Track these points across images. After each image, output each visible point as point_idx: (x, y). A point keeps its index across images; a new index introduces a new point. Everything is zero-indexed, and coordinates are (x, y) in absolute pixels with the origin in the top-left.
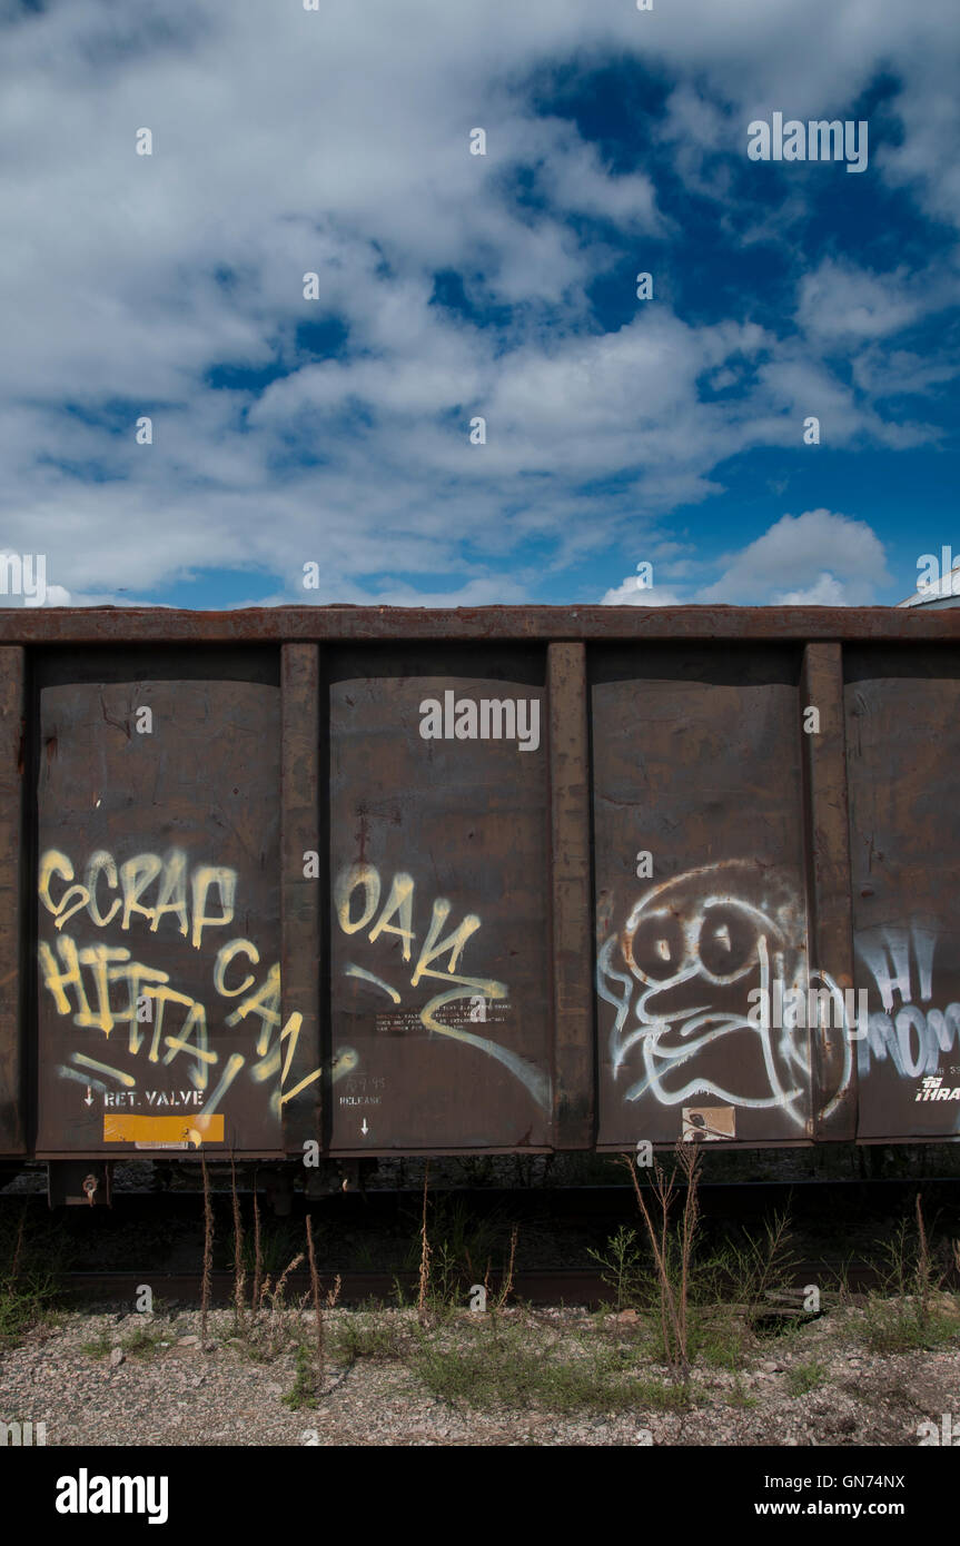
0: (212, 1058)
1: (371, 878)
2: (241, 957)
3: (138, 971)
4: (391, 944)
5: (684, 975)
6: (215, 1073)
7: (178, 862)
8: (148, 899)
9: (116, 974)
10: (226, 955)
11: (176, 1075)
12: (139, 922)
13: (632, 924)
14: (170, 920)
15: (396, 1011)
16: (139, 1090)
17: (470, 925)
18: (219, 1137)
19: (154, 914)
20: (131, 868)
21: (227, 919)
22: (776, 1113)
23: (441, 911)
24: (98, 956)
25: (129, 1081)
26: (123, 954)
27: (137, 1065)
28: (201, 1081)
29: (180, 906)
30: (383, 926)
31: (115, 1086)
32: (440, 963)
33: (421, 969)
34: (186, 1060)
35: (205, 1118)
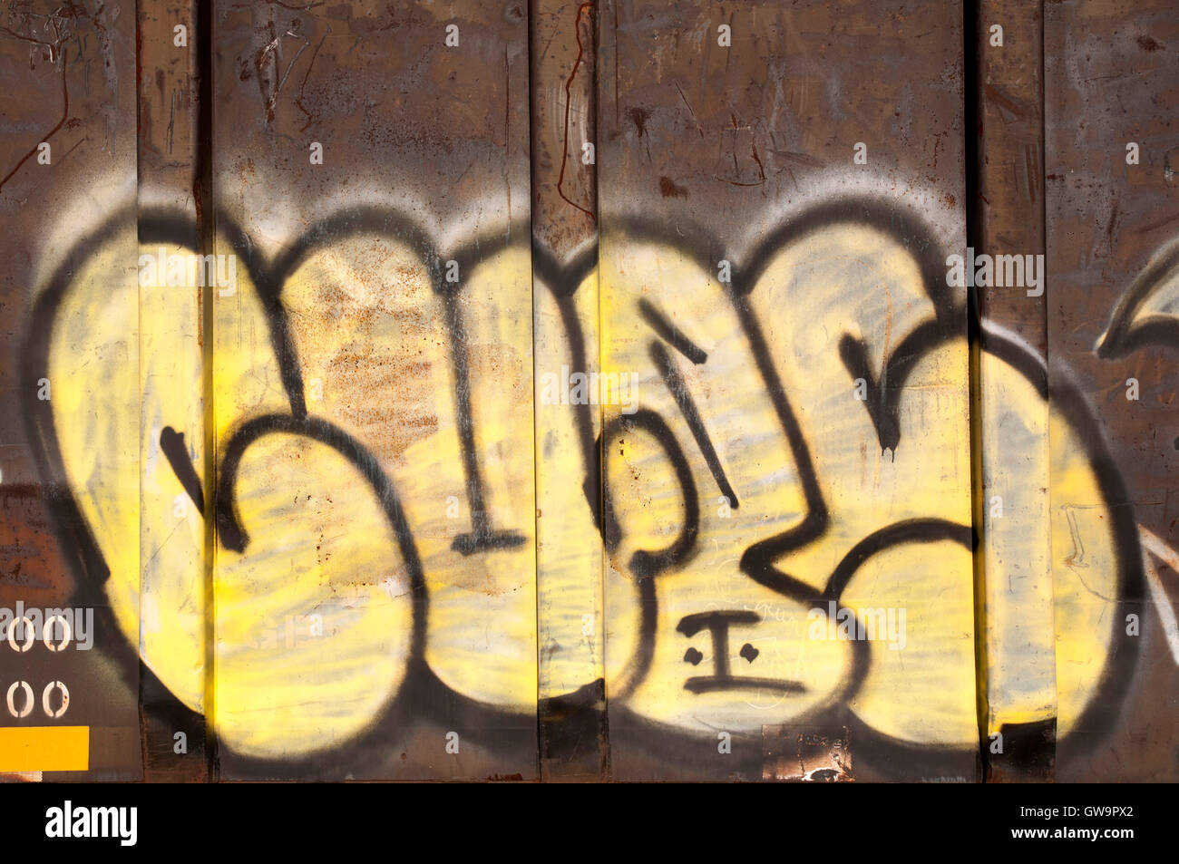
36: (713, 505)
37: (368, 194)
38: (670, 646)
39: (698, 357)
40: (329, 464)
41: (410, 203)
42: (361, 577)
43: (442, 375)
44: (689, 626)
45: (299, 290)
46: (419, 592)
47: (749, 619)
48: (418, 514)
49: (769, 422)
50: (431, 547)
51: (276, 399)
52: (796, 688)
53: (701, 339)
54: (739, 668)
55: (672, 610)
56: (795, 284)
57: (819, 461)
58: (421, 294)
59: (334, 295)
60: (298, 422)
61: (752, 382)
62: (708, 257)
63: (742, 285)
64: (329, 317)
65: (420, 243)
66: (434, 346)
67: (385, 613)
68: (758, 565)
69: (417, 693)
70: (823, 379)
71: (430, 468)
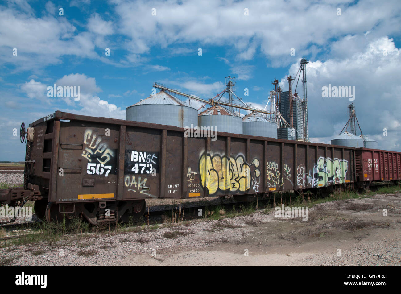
0: (275, 182)
1: (285, 165)
3: (272, 174)
4: (286, 171)
5: (300, 174)
6: (276, 183)
7: (275, 163)
8: (273, 167)
9: (271, 174)
10: (277, 172)
11: (273, 184)
12: (272, 169)
13: (297, 169)
14: (274, 168)
15: (286, 177)
16: (271, 185)
18: (275, 190)
19: (273, 168)
20: (272, 164)
21: (277, 169)
22: (304, 186)
23: (289, 168)
25: (271, 184)
26: (271, 172)
27: (271, 183)
28: (275, 184)
30: (285, 169)
31: (270, 185)
32: (288, 173)
34: (274, 182)
35: (275, 188)
36: (234, 176)
37: (217, 153)
39: (234, 165)
40: (215, 173)
41: (219, 154)
42: (216, 181)
43: (221, 166)
44: (232, 184)
45: (213, 160)
46: (219, 182)
47: (235, 183)
48: (219, 176)
49: (237, 170)
50: (220, 179)
51: (212, 168)
52: (236, 188)
53: (234, 164)
54: (234, 187)
56: (238, 161)
57: (239, 172)
58: (220, 161)
59: (215, 160)
60: (213, 169)
61: (236, 167)
62: (234, 158)
63: (236, 160)
64: (215, 162)
65: (220, 157)
66: (221, 164)
67: (217, 183)
68: (235, 180)
69: (219, 189)
70: (239, 167)
71: (220, 173)
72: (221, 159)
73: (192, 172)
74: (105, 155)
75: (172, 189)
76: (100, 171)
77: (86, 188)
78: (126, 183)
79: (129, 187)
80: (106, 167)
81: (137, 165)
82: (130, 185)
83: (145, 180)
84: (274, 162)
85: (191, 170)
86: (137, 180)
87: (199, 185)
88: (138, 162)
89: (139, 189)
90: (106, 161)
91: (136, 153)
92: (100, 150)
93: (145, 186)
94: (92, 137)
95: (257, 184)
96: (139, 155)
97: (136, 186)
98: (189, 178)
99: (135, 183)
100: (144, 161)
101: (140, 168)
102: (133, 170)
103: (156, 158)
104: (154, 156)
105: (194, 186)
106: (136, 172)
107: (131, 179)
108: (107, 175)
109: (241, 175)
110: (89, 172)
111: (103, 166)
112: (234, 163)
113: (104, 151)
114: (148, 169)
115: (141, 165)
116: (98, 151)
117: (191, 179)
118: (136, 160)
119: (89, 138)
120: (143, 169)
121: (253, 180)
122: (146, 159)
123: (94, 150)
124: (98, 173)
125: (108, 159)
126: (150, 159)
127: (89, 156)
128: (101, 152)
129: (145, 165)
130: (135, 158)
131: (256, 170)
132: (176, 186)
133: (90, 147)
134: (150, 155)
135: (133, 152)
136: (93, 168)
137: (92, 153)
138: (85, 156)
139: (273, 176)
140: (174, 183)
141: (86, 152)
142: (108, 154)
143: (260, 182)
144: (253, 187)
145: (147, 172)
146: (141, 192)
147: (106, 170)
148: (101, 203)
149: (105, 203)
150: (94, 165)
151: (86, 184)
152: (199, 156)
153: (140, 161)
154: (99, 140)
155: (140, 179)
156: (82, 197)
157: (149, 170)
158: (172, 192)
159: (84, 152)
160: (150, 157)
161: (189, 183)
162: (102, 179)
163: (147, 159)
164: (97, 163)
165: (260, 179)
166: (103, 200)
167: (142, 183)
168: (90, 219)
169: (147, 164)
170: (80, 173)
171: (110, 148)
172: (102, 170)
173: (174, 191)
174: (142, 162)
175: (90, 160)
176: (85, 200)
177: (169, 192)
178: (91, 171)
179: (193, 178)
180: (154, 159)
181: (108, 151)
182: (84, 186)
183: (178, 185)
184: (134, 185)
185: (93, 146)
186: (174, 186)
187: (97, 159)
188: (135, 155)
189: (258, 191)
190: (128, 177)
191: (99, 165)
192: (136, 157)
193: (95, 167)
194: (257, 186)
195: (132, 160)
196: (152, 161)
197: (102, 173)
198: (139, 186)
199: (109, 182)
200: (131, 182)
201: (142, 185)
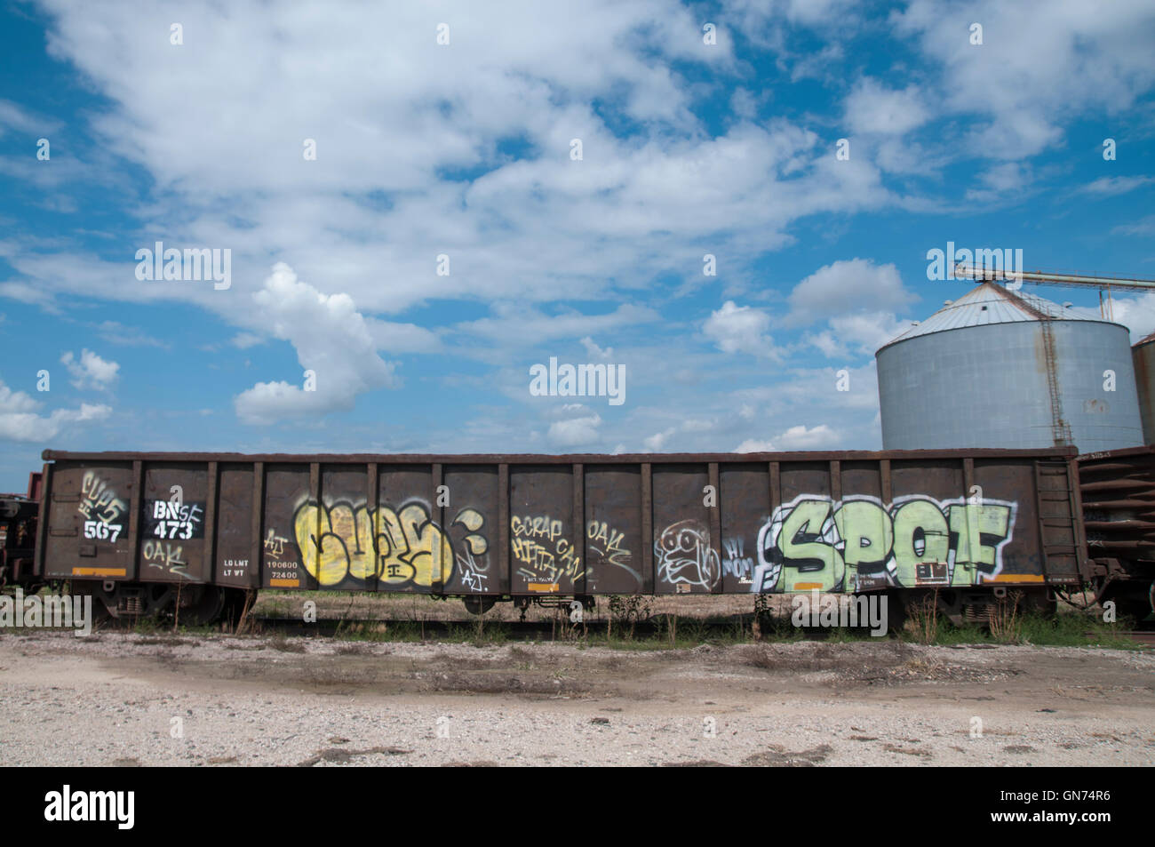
0: (555, 569)
1: (596, 524)
2: (563, 544)
3: (537, 547)
4: (601, 541)
5: (677, 550)
6: (556, 573)
7: (547, 519)
8: (540, 528)
9: (531, 548)
10: (559, 543)
11: (547, 573)
12: (537, 534)
13: (663, 536)
14: (545, 534)
15: (603, 558)
16: (537, 577)
17: (621, 536)
18: (558, 589)
19: (541, 533)
20: (535, 521)
21: (559, 534)
22: (700, 585)
23: (614, 532)
24: (527, 543)
25: (535, 575)
26: (533, 543)
27: (537, 571)
28: (553, 575)
29: (548, 531)
30: (599, 536)
31: (531, 576)
32: (614, 546)
33: (609, 547)
34: (549, 570)
35: (554, 585)
36: (393, 548)
37: (344, 499)
38: (386, 570)
39: (391, 525)
40: (336, 540)
41: (350, 500)
42: (340, 559)
43: (353, 528)
44: (389, 567)
45: (333, 514)
46: (349, 561)
47: (398, 566)
48: (349, 548)
49: (401, 536)
50: (351, 553)
51: (329, 530)
52: (405, 577)
53: (391, 522)
54: (397, 573)
55: (387, 564)
56: (406, 515)
57: (409, 541)
58: (351, 515)
59: (337, 514)
60: (332, 534)
61: (399, 529)
62: (393, 509)
63: (398, 514)
64: (337, 518)
66: (352, 522)
67: (344, 564)
68: (400, 557)
69: (349, 576)
70: (409, 530)
71: (351, 542)
72: (355, 512)
73: (277, 538)
74: (109, 509)
75: (233, 568)
76: (102, 533)
77: (83, 558)
78: (145, 553)
79: (152, 561)
80: (112, 527)
81: (162, 524)
82: (153, 556)
83: (179, 550)
84: (543, 517)
85: (275, 535)
86: (164, 550)
87: (295, 565)
88: (165, 519)
89: (168, 564)
90: (111, 518)
91: (163, 504)
92: (103, 501)
93: (180, 560)
94: (92, 483)
95: (476, 572)
96: (167, 507)
97: (163, 559)
98: (271, 551)
99: (162, 554)
100: (175, 517)
101: (169, 529)
102: (157, 532)
103: (201, 511)
104: (195, 508)
105: (284, 565)
106: (162, 536)
107: (155, 547)
108: (113, 539)
109: (415, 548)
110: (88, 536)
111: (106, 525)
112: (393, 521)
113: (110, 502)
114: (183, 530)
115: (170, 523)
116: (100, 502)
117: (274, 552)
118: (161, 516)
119: (89, 484)
120: (174, 531)
121: (461, 562)
122: (179, 515)
123: (94, 502)
124: (100, 536)
125: (116, 515)
126: (187, 514)
127: (88, 511)
128: (104, 504)
129: (176, 524)
130: (160, 513)
131: (468, 538)
132: (241, 564)
133: (90, 497)
134: (187, 507)
135: (157, 503)
136: (92, 529)
137: (92, 506)
138: (83, 510)
139: (544, 553)
140: (237, 558)
141: (85, 504)
142: (116, 507)
143: (488, 566)
144: (464, 579)
145: (182, 536)
146: (172, 570)
147: (111, 532)
148: (106, 582)
149: (113, 583)
150: (94, 523)
151: (84, 553)
152: (293, 506)
153: (168, 517)
154: (103, 487)
155: (169, 547)
156: (79, 572)
157: (186, 533)
158: (233, 573)
159: (82, 505)
160: (188, 511)
161: (272, 559)
162: (106, 545)
163: (181, 513)
164: (98, 520)
165: (488, 559)
166: (110, 578)
167: (173, 555)
168: (108, 608)
169: (181, 522)
170: (76, 536)
171: (119, 496)
172: (105, 531)
173: (237, 573)
174: (172, 519)
175: (89, 517)
176: (82, 577)
177: (227, 573)
178: (90, 533)
179: (279, 550)
180: (196, 514)
181: (115, 502)
182: (82, 556)
183: (246, 562)
184: (159, 557)
185: (93, 495)
186: (238, 563)
187: (99, 515)
188: (160, 507)
189: (480, 590)
190: (149, 544)
191: (100, 525)
192: (163, 510)
193: (95, 527)
194: (479, 576)
195: (155, 516)
196: (191, 517)
197: (106, 536)
198: (169, 559)
199: (118, 551)
200: (155, 552)
201: (175, 558)
